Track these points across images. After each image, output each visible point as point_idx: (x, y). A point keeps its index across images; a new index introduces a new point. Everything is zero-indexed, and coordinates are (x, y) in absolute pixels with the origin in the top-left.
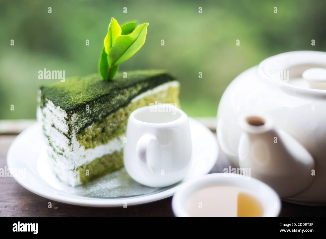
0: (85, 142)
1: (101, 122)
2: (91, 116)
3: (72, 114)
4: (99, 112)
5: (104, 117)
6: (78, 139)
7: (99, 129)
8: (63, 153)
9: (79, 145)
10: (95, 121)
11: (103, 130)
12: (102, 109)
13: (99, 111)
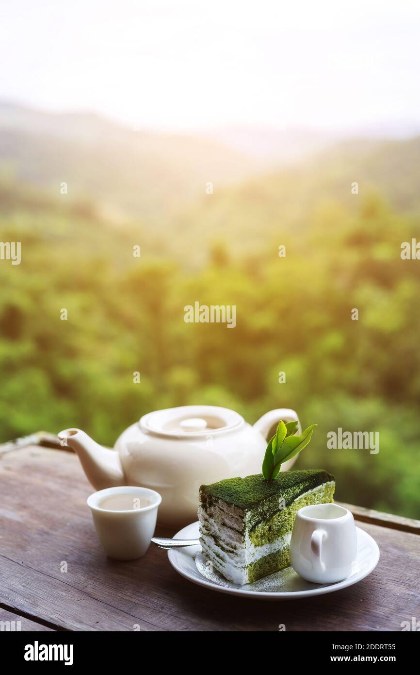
0: (255, 540)
1: (269, 521)
2: (261, 514)
3: (247, 512)
4: (268, 511)
5: (271, 516)
6: (250, 536)
7: (267, 527)
8: (235, 551)
9: (251, 542)
10: (264, 519)
11: (270, 529)
12: (270, 508)
13: (268, 509)
